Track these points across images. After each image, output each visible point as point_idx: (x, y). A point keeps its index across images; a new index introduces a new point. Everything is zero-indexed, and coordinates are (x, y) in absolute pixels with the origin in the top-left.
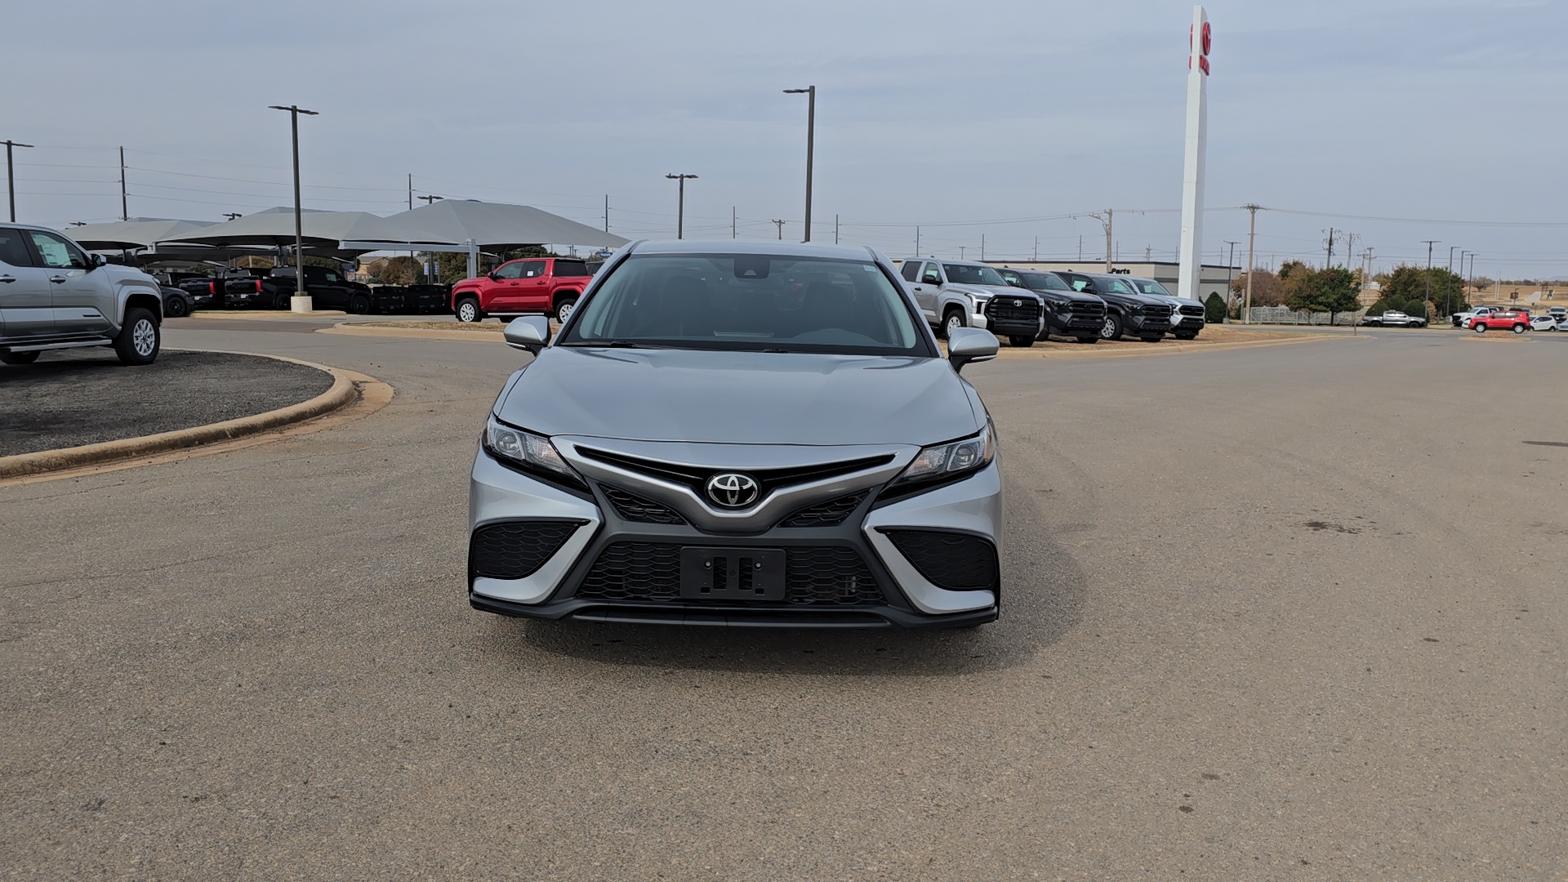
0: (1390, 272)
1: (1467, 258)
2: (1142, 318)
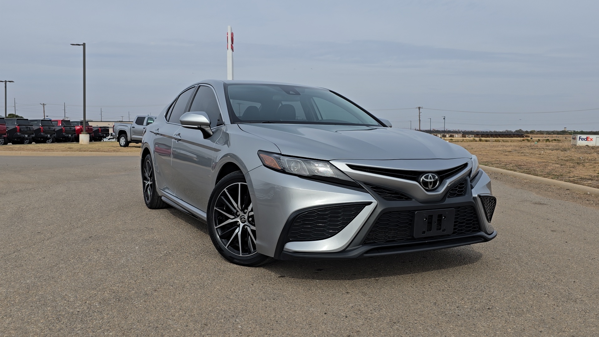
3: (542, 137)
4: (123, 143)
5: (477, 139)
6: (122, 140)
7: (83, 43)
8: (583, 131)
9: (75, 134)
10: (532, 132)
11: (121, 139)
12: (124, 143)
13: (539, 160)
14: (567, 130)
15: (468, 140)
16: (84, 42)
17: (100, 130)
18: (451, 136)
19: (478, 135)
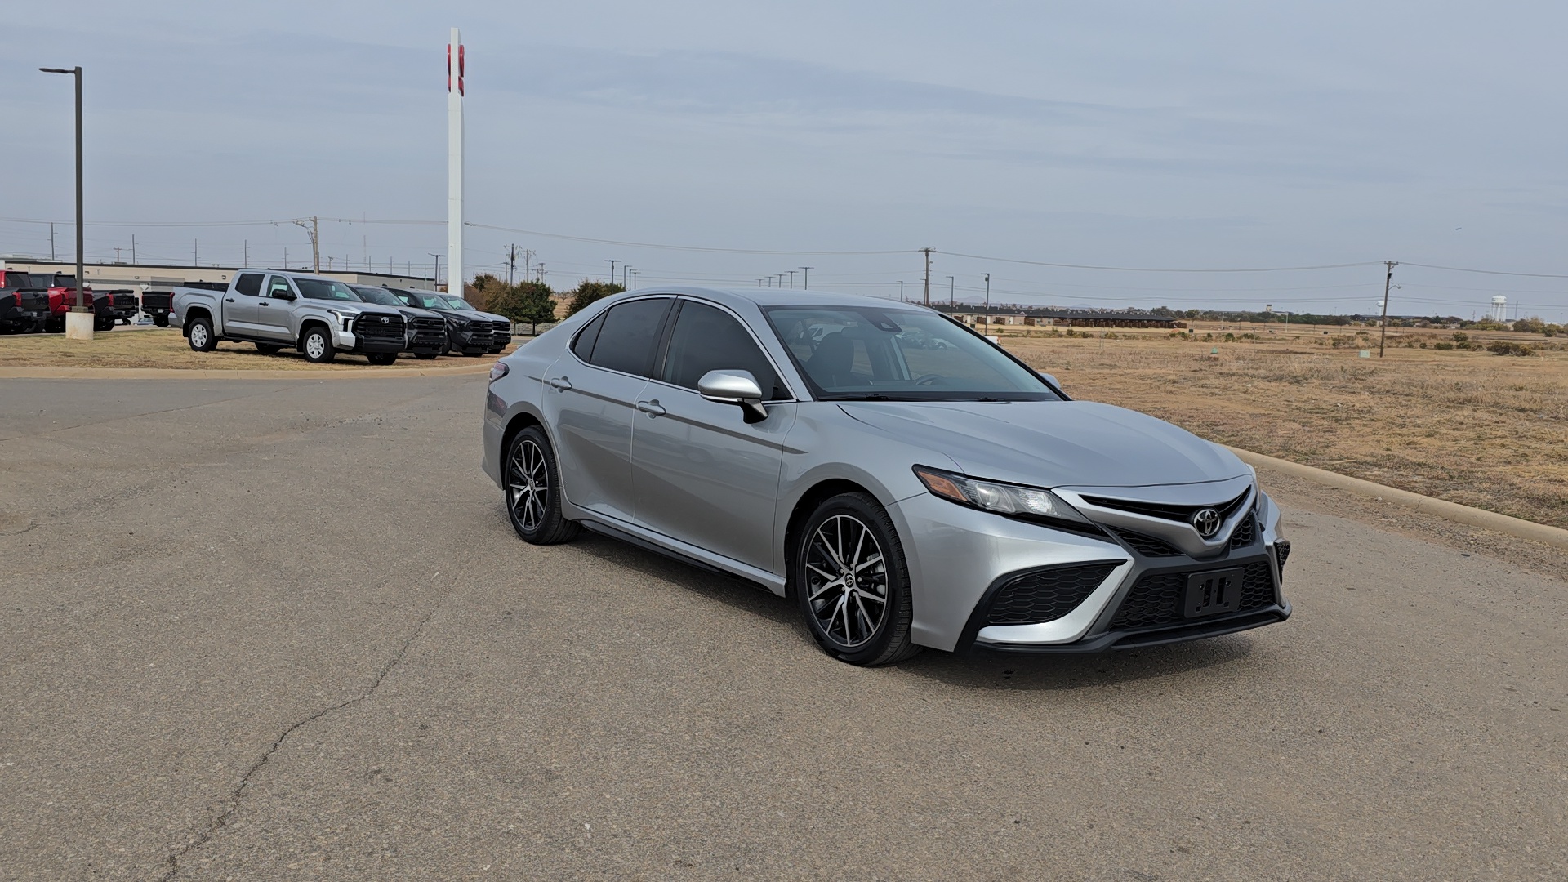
0: (577, 288)
1: (633, 275)
2: (470, 334)
3: (1217, 328)
4: (199, 342)
5: (1063, 330)
6: (196, 333)
7: (76, 68)
8: (1312, 314)
9: (47, 309)
10: (1191, 315)
11: (195, 330)
12: (204, 341)
13: (1250, 410)
14: (1273, 310)
15: (1041, 332)
16: (78, 66)
17: (112, 299)
18: (998, 321)
19: (1063, 319)
